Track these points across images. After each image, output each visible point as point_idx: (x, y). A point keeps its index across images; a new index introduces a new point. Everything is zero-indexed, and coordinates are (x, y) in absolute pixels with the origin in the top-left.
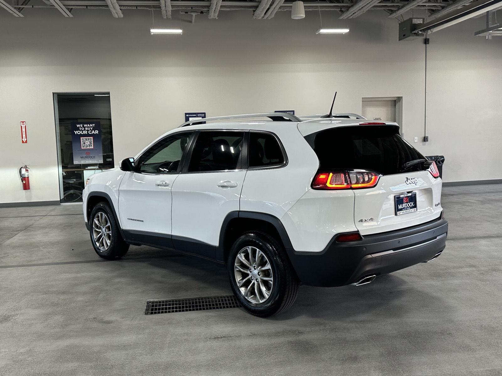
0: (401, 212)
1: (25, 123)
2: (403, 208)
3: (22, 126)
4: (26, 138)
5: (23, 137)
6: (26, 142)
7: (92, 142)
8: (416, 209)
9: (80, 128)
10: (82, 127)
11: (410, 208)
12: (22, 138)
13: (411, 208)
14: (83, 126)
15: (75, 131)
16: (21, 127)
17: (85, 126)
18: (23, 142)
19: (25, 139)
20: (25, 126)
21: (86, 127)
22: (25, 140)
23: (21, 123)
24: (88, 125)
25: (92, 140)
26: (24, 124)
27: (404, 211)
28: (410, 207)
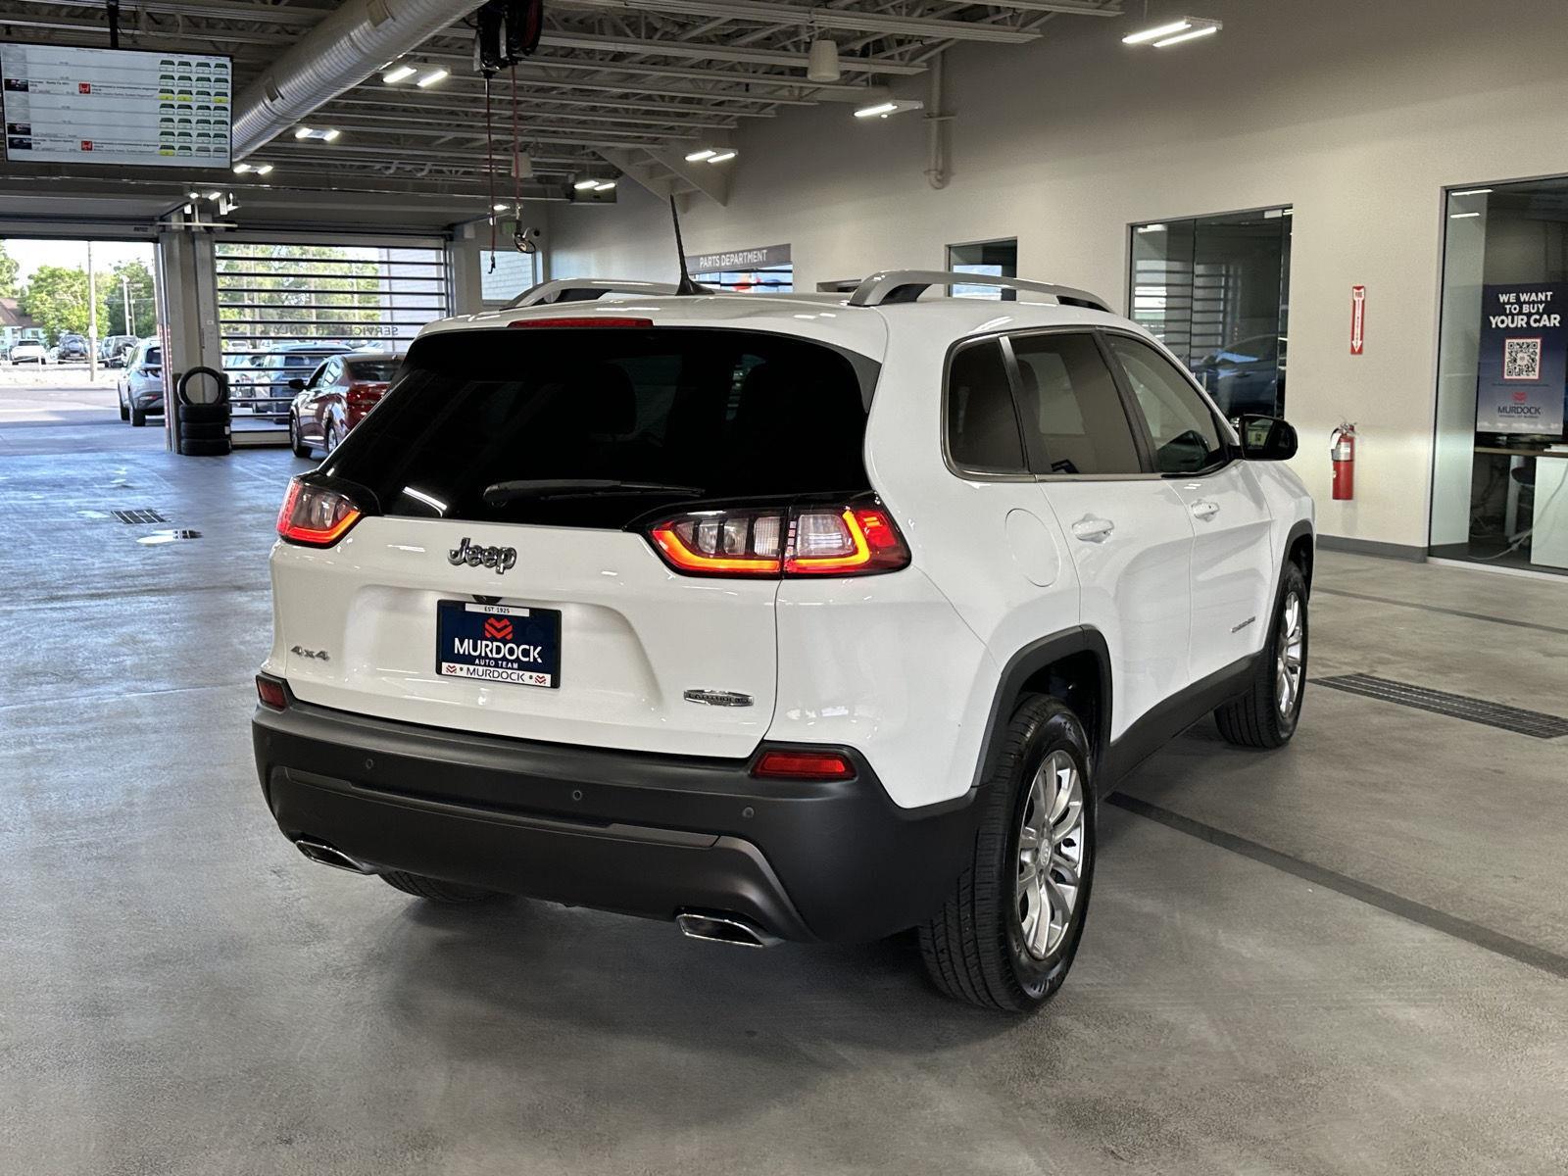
0: (465, 667)
1: (1362, 290)
2: (480, 657)
3: (1356, 299)
4: (1361, 339)
5: (1355, 337)
6: (1360, 351)
7: (1537, 358)
8: (548, 677)
9: (1508, 307)
10: (1512, 304)
11: (516, 666)
12: (1353, 339)
13: (524, 667)
14: (1518, 298)
15: (1491, 318)
16: (1354, 302)
17: (1522, 300)
18: (1353, 351)
19: (1360, 343)
20: (1363, 302)
21: (1525, 302)
22: (1357, 343)
23: (1355, 291)
24: (1534, 294)
25: (1538, 351)
26: (1359, 295)
27: (481, 668)
28: (517, 660)
